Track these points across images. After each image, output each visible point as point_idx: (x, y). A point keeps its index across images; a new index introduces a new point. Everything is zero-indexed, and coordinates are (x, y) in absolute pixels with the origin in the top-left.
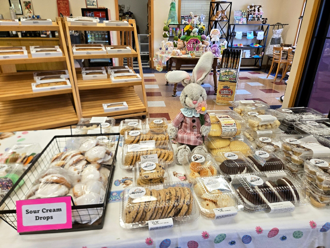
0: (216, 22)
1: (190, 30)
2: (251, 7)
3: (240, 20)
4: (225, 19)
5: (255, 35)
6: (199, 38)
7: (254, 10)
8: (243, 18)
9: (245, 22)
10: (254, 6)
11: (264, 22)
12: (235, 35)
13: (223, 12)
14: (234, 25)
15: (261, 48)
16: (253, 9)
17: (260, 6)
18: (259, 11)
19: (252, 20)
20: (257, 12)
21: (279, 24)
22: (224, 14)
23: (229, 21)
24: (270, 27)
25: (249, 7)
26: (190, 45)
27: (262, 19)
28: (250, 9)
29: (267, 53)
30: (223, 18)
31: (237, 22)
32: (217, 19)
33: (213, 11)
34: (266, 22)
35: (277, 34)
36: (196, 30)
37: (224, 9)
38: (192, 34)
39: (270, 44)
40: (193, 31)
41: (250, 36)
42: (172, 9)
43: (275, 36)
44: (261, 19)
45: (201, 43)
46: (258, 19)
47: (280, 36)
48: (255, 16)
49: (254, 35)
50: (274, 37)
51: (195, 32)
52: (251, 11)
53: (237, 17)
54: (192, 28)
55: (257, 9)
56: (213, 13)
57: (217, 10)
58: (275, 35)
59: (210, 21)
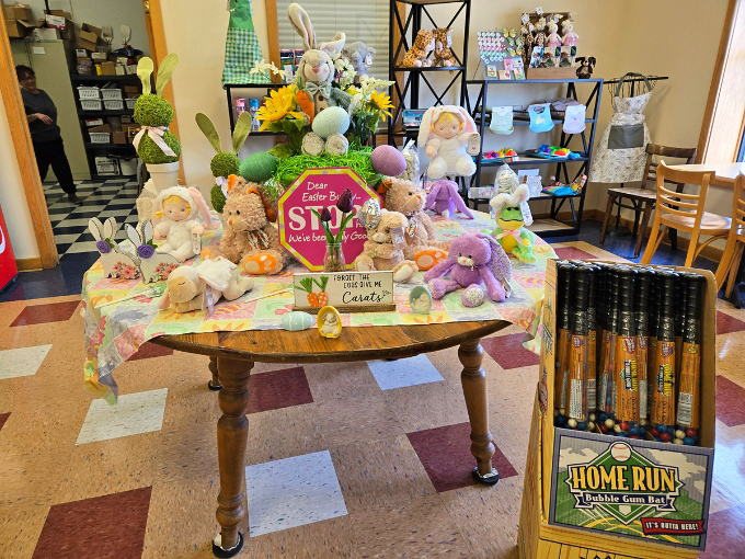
0: (415, 73)
1: (300, 117)
2: (535, 18)
3: (501, 66)
4: (449, 63)
5: (557, 117)
7: (547, 31)
8: (509, 57)
9: (520, 74)
10: (545, 16)
11: (585, 71)
12: (489, 120)
13: (440, 34)
14: (483, 82)
15: (578, 160)
16: (541, 25)
17: (566, 17)
18: (560, 32)
19: (542, 65)
20: (554, 37)
21: (632, 78)
22: (446, 43)
23: (463, 71)
24: (604, 87)
25: (526, 19)
26: (307, 216)
27: (577, 60)
28: (532, 28)
29: (596, 178)
30: (439, 58)
31: (492, 72)
32: (419, 64)
33: (403, 32)
34: (590, 71)
35: (629, 111)
36: (332, 117)
37: (442, 26)
38: (310, 145)
39: (605, 146)
40: (319, 122)
41: (541, 121)
42: (236, 20)
43: (624, 119)
44: (572, 60)
45: (375, 201)
46: (565, 62)
47: (641, 118)
48: (551, 50)
49: (553, 118)
50: (621, 124)
51: (333, 130)
52: (534, 34)
53: (492, 53)
55: (554, 27)
56: (404, 40)
57: (417, 27)
58: (623, 117)
59: (393, 71)
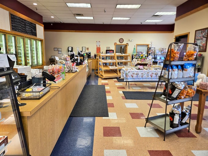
0: (150, 54)
2: (162, 49)
3: (158, 53)
6: (145, 58)
9: (160, 54)
12: (157, 58)
13: (152, 50)
19: (163, 53)
20: (164, 50)
23: (154, 53)
26: (143, 60)
30: (152, 52)
31: (157, 54)
38: (143, 57)
42: (134, 50)
44: (166, 53)
45: (146, 60)
49: (164, 58)
54: (143, 55)
55: (164, 49)
56: (149, 51)
59: (147, 53)
